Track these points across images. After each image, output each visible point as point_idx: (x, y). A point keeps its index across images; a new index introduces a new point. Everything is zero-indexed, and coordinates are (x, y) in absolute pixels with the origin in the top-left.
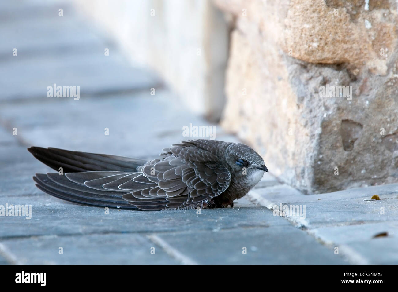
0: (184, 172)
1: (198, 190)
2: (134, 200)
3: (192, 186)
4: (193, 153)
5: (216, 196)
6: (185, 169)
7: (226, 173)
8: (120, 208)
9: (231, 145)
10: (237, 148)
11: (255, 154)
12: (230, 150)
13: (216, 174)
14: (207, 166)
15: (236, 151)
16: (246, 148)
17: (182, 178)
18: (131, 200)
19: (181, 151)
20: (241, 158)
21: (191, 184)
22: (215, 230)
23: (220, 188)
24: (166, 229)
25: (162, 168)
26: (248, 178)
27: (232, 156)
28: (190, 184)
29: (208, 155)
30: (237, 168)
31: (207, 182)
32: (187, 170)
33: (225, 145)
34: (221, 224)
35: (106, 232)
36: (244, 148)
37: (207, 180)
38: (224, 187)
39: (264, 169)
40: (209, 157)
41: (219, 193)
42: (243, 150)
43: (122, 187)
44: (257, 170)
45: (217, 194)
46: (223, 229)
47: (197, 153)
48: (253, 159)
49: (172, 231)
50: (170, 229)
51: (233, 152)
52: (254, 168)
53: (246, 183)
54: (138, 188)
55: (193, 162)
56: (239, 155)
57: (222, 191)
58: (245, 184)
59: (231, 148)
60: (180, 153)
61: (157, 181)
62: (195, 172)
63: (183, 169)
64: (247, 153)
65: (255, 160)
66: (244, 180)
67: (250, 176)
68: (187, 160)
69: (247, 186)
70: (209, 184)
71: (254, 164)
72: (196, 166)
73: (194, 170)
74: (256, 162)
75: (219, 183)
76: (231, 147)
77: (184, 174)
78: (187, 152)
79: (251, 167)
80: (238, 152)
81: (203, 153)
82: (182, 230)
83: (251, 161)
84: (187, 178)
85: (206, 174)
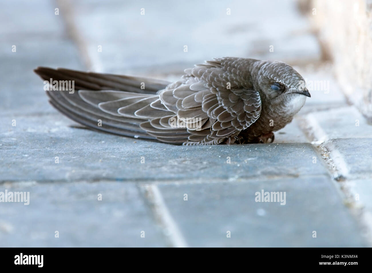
0: (205, 99)
1: (223, 122)
2: (153, 130)
3: (214, 117)
4: (218, 77)
5: (245, 129)
6: (206, 95)
7: (255, 99)
8: (139, 138)
9: (265, 65)
10: (273, 68)
11: (295, 75)
12: (263, 71)
13: (242, 101)
14: (232, 92)
15: (271, 72)
16: (283, 68)
17: (203, 106)
18: (150, 130)
19: (203, 74)
20: (277, 81)
21: (213, 115)
22: (231, 180)
23: (249, 120)
24: (172, 175)
25: (181, 93)
26: (286, 105)
27: (266, 78)
28: (211, 114)
29: (234, 78)
30: (272, 93)
31: (232, 112)
32: (210, 96)
33: (257, 66)
34: (242, 170)
35: (97, 179)
36: (281, 68)
37: (231, 109)
38: (253, 117)
39: (306, 93)
40: (237, 81)
41: (248, 125)
42: (279, 71)
43: (140, 113)
44: (297, 95)
45: (246, 127)
46: (242, 177)
47: (222, 76)
48: (292, 82)
49: (179, 179)
50: (176, 176)
51: (267, 74)
52: (293, 93)
53: (285, 111)
54: (156, 116)
55: (217, 87)
56: (275, 78)
57: (251, 123)
58: (283, 112)
59: (264, 69)
60: (203, 76)
61: (175, 109)
62: (218, 98)
63: (204, 95)
64: (284, 75)
65: (294, 83)
66: (281, 108)
67: (289, 103)
68: (210, 85)
69: (286, 114)
70: (234, 114)
71: (293, 89)
72: (219, 92)
73: (216, 97)
74: (295, 86)
75: (247, 112)
76: (265, 67)
77: (205, 102)
78: (211, 75)
79: (289, 92)
80: (273, 73)
81: (229, 76)
82: (191, 178)
83: (289, 85)
84: (208, 106)
85: (230, 100)
